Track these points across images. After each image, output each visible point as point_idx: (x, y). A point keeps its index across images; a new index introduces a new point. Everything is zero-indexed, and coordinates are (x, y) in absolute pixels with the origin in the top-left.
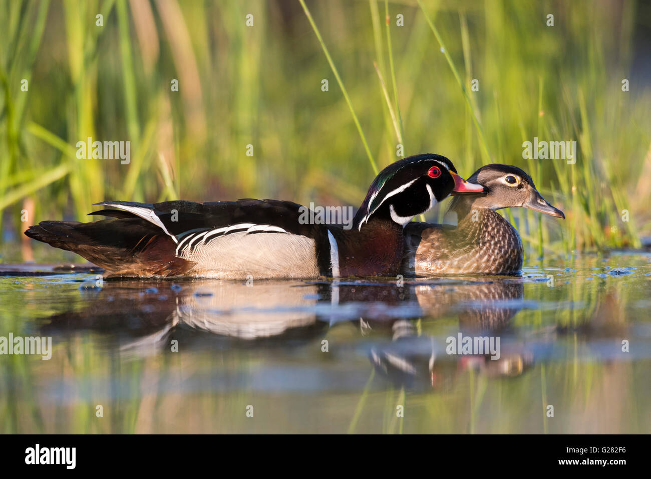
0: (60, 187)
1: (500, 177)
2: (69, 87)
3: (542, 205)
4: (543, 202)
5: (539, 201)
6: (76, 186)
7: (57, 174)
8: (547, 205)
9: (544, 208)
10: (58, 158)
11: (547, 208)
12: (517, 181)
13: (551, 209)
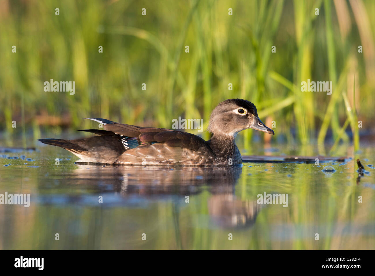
0: (289, 110)
1: (235, 109)
2: (295, 50)
3: (260, 126)
4: (261, 124)
5: (259, 124)
6: (298, 110)
7: (287, 102)
8: (263, 126)
9: (261, 128)
10: (287, 93)
11: (263, 128)
12: (245, 112)
13: (266, 128)
